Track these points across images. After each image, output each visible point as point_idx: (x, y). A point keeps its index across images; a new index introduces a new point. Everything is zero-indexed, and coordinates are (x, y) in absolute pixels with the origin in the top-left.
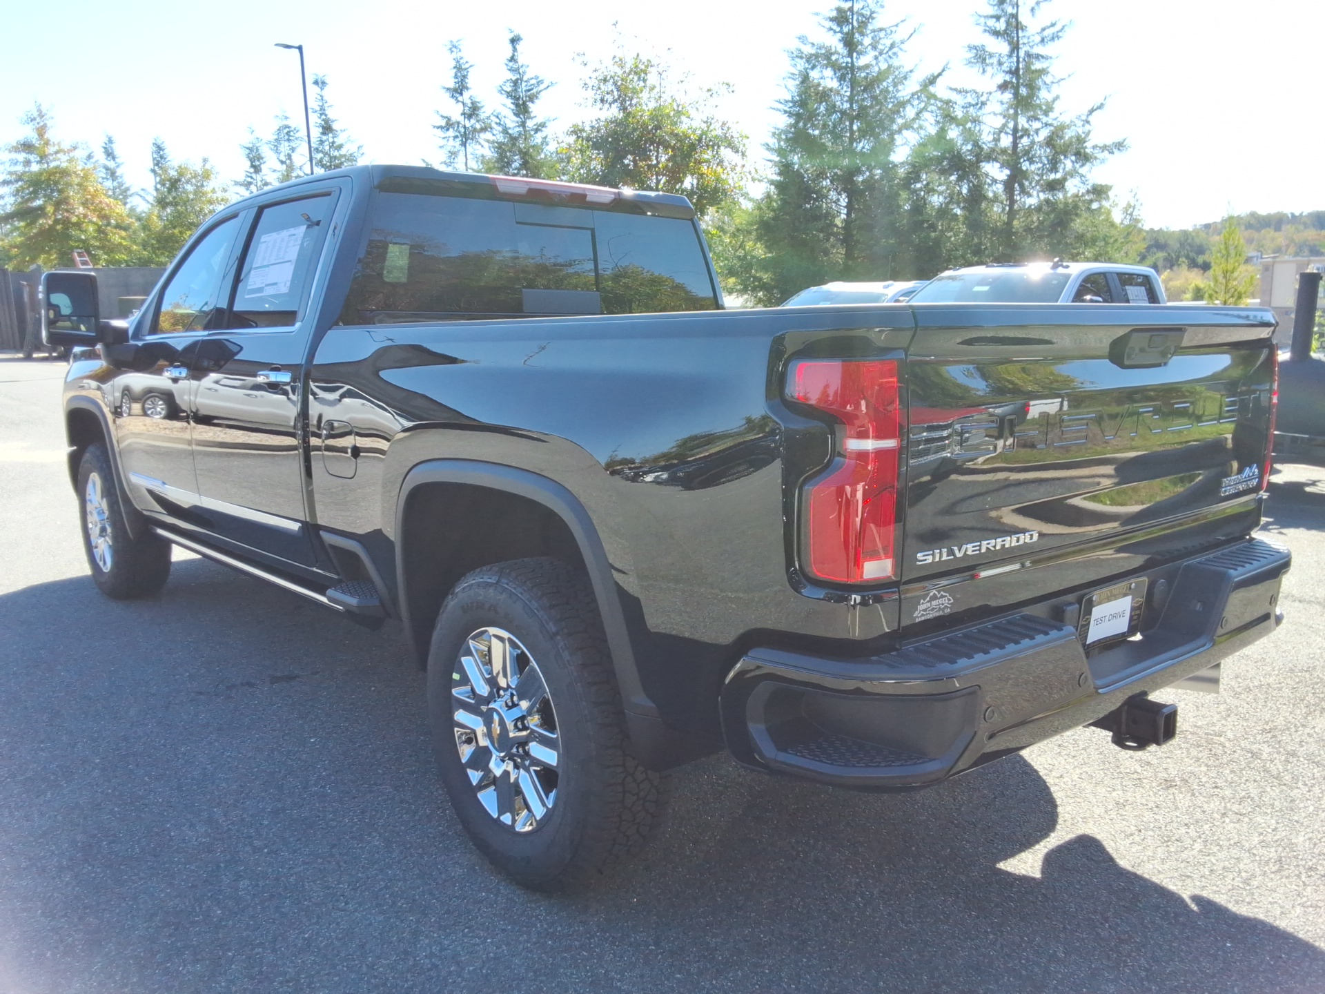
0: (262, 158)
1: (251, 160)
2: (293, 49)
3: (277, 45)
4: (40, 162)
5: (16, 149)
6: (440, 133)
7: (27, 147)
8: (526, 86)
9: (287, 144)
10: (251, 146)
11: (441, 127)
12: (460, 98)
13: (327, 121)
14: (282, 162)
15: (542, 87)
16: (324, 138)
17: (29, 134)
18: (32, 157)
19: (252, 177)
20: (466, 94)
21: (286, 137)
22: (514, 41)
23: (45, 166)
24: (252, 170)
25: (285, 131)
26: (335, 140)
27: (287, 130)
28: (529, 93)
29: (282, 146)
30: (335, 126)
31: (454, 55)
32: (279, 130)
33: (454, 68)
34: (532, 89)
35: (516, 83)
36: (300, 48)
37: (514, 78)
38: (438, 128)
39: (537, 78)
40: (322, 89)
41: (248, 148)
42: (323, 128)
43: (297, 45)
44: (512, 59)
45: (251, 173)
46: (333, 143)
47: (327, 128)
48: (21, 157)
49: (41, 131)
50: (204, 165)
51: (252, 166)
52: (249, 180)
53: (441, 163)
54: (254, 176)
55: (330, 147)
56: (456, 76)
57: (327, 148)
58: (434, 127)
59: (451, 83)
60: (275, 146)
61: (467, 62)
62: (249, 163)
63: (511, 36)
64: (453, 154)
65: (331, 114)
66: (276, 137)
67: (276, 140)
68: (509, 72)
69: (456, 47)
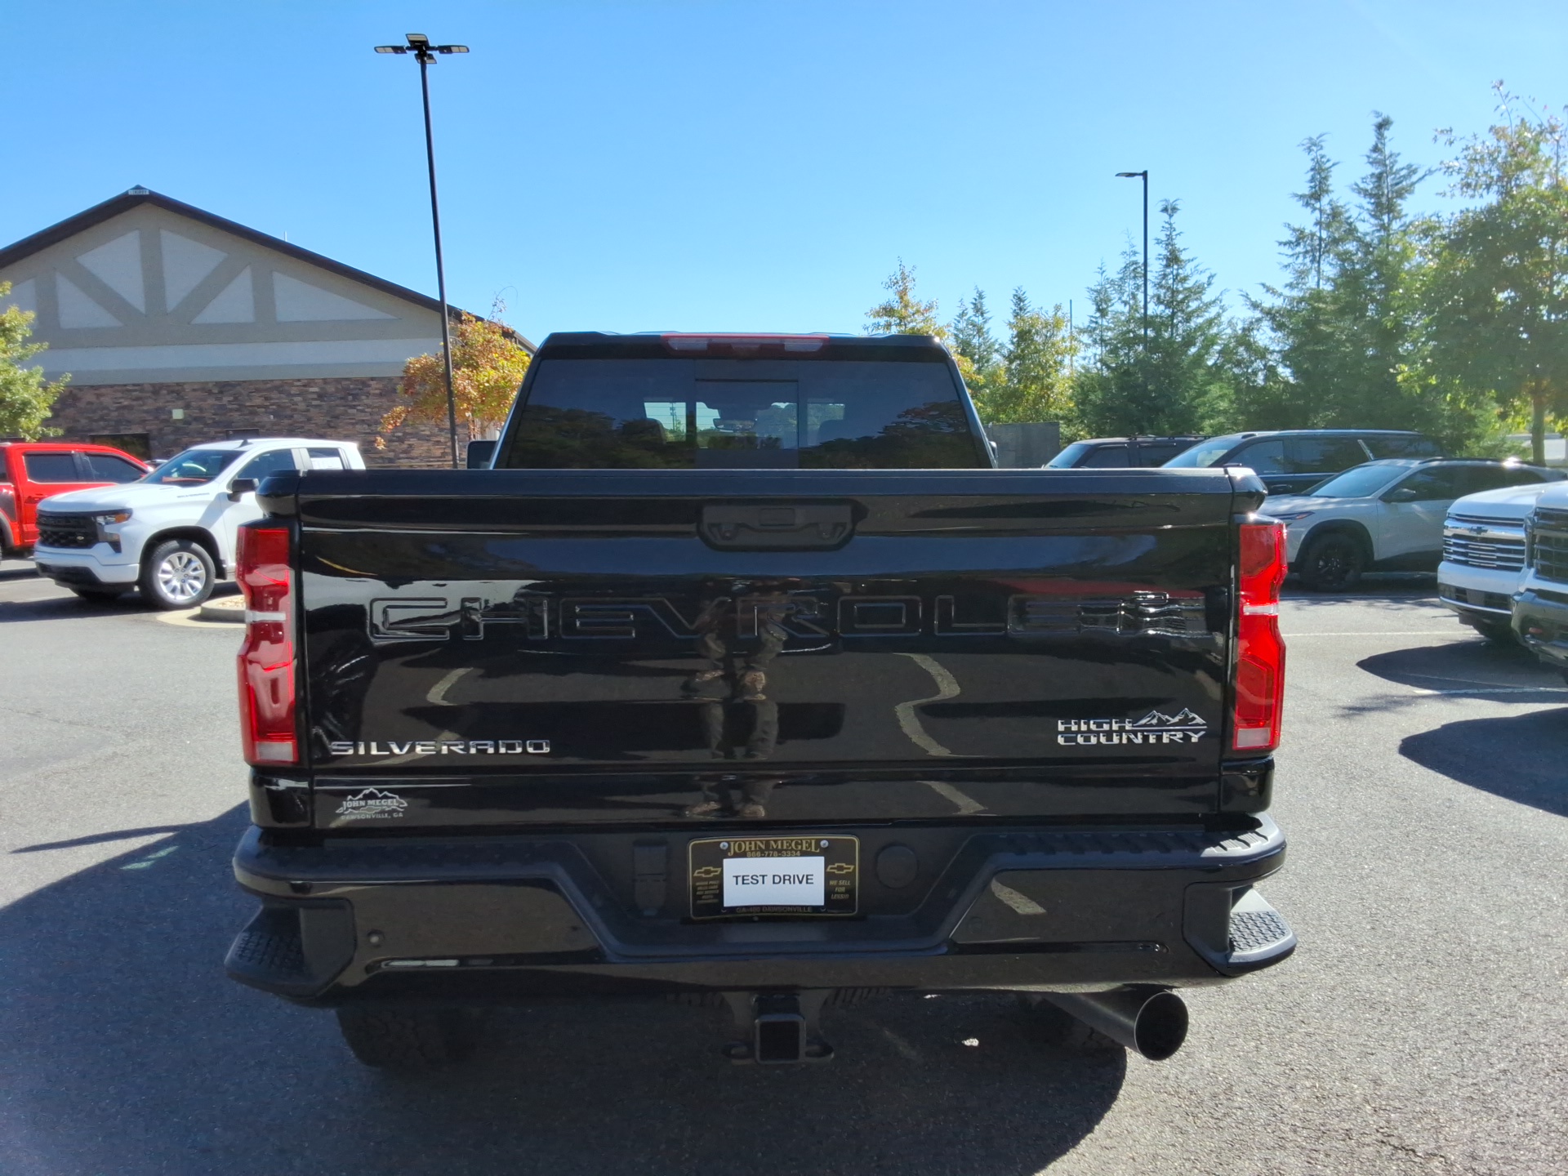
0: (1110, 300)
1: (1097, 304)
2: (1136, 177)
3: (1117, 175)
4: (899, 324)
5: (877, 314)
6: (1287, 250)
7: (888, 311)
8: (1394, 179)
9: (1132, 282)
10: (1099, 288)
11: (1289, 243)
12: (1317, 205)
13: (1172, 252)
14: (1126, 303)
15: (1414, 178)
16: (1168, 270)
17: (890, 297)
18: (893, 320)
19: (1096, 323)
20: (1325, 200)
21: (1132, 275)
22: (1383, 126)
23: (903, 328)
24: (1098, 314)
25: (1132, 268)
26: (1180, 271)
27: (1134, 266)
28: (1396, 188)
29: (1127, 285)
30: (1183, 256)
31: (1313, 154)
32: (1125, 267)
33: (1312, 169)
34: (1401, 182)
35: (1379, 177)
36: (1145, 174)
37: (1377, 171)
38: (1285, 244)
39: (1409, 166)
40: (1171, 216)
41: (1096, 291)
42: (1168, 259)
43: (1141, 172)
44: (1376, 149)
45: (1096, 318)
46: (1178, 275)
47: (1173, 259)
48: (883, 320)
49: (902, 294)
50: (1056, 314)
51: (1098, 310)
52: (1093, 325)
53: (1286, 286)
54: (1100, 321)
55: (1174, 280)
56: (1313, 180)
57: (1171, 282)
58: (1280, 243)
59: (1305, 189)
60: (1119, 286)
61: (1328, 161)
62: (1094, 307)
63: (1380, 120)
64: (1302, 274)
65: (1179, 243)
66: (1121, 276)
67: (1121, 279)
68: (1368, 165)
69: (1315, 145)
